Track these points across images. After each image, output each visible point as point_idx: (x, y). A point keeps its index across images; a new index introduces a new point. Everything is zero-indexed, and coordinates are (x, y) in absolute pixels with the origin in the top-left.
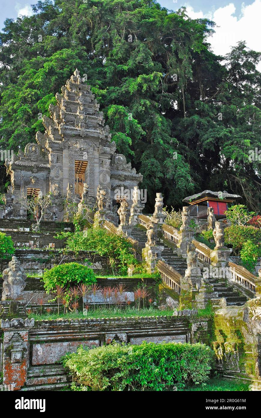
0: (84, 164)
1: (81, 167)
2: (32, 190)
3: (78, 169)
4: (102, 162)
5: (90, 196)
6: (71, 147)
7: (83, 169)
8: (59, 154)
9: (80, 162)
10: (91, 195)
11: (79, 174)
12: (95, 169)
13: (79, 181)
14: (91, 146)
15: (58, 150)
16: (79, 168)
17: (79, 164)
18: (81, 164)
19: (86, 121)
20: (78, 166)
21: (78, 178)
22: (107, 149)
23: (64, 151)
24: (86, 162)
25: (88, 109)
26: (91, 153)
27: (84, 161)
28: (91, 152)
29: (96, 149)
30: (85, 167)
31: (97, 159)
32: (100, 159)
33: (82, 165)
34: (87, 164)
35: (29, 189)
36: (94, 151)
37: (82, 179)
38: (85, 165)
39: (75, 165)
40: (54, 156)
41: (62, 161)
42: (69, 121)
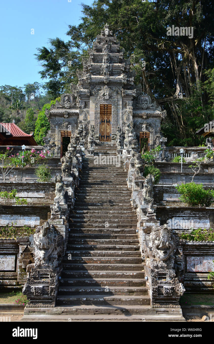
1: (107, 109)
2: (65, 132)
3: (105, 111)
4: (126, 103)
6: (96, 94)
7: (109, 111)
8: (86, 100)
11: (108, 116)
12: (118, 110)
13: (107, 122)
14: (115, 91)
15: (85, 97)
17: (105, 107)
18: (106, 107)
19: (110, 69)
20: (105, 109)
21: (106, 119)
22: (129, 92)
23: (91, 97)
24: (110, 105)
25: (113, 58)
26: (114, 97)
27: (108, 104)
28: (115, 95)
29: (120, 92)
30: (110, 109)
31: (121, 101)
32: (123, 101)
33: (107, 108)
35: (62, 131)
36: (118, 95)
37: (109, 120)
39: (100, 108)
40: (82, 103)
41: (89, 106)
42: (95, 71)
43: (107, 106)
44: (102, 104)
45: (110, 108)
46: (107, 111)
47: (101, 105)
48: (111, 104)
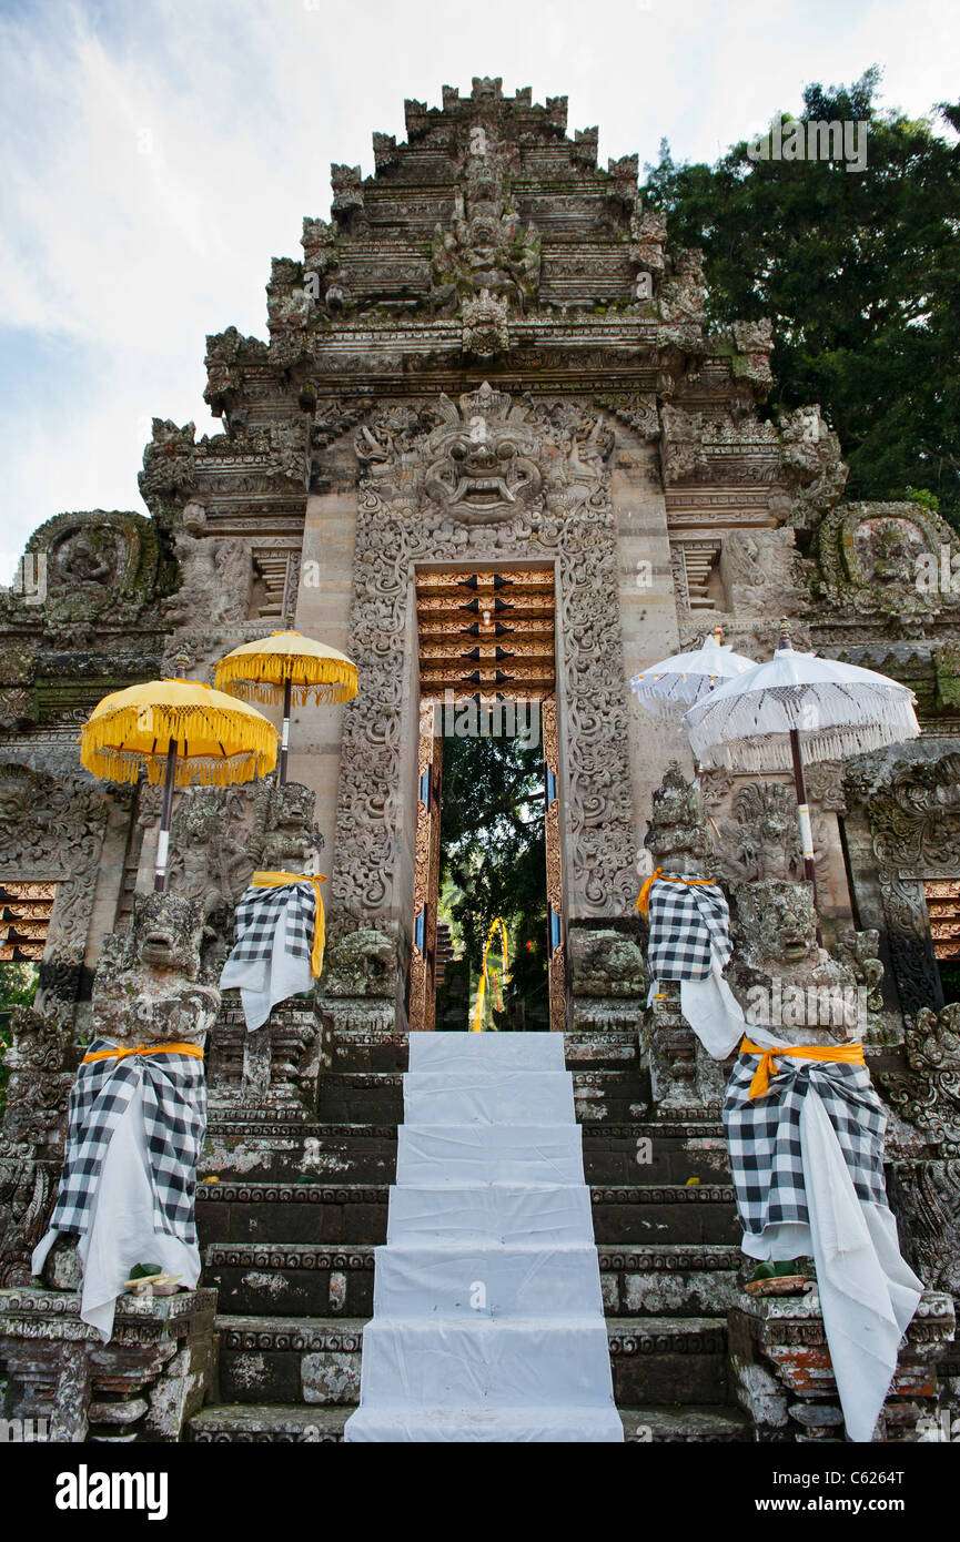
0: (520, 604)
1: (501, 632)
3: (474, 657)
4: (715, 561)
5: (587, 912)
6: (376, 469)
7: (526, 651)
8: (269, 541)
9: (472, 585)
10: (601, 901)
12: (628, 622)
14: (581, 436)
15: (256, 511)
16: (487, 652)
17: (474, 610)
18: (486, 604)
19: (518, 258)
20: (473, 632)
23: (315, 505)
24: (537, 579)
25: (549, 206)
26: (580, 492)
27: (514, 568)
28: (581, 479)
29: (637, 454)
30: (538, 627)
31: (654, 532)
32: (684, 535)
33: (500, 611)
34: (548, 592)
36: (618, 475)
38: (537, 603)
39: (423, 618)
40: (216, 565)
41: (293, 598)
42: (377, 297)
43: (500, 585)
44: (441, 570)
45: (529, 616)
46: (501, 657)
47: (433, 581)
48: (548, 567)
